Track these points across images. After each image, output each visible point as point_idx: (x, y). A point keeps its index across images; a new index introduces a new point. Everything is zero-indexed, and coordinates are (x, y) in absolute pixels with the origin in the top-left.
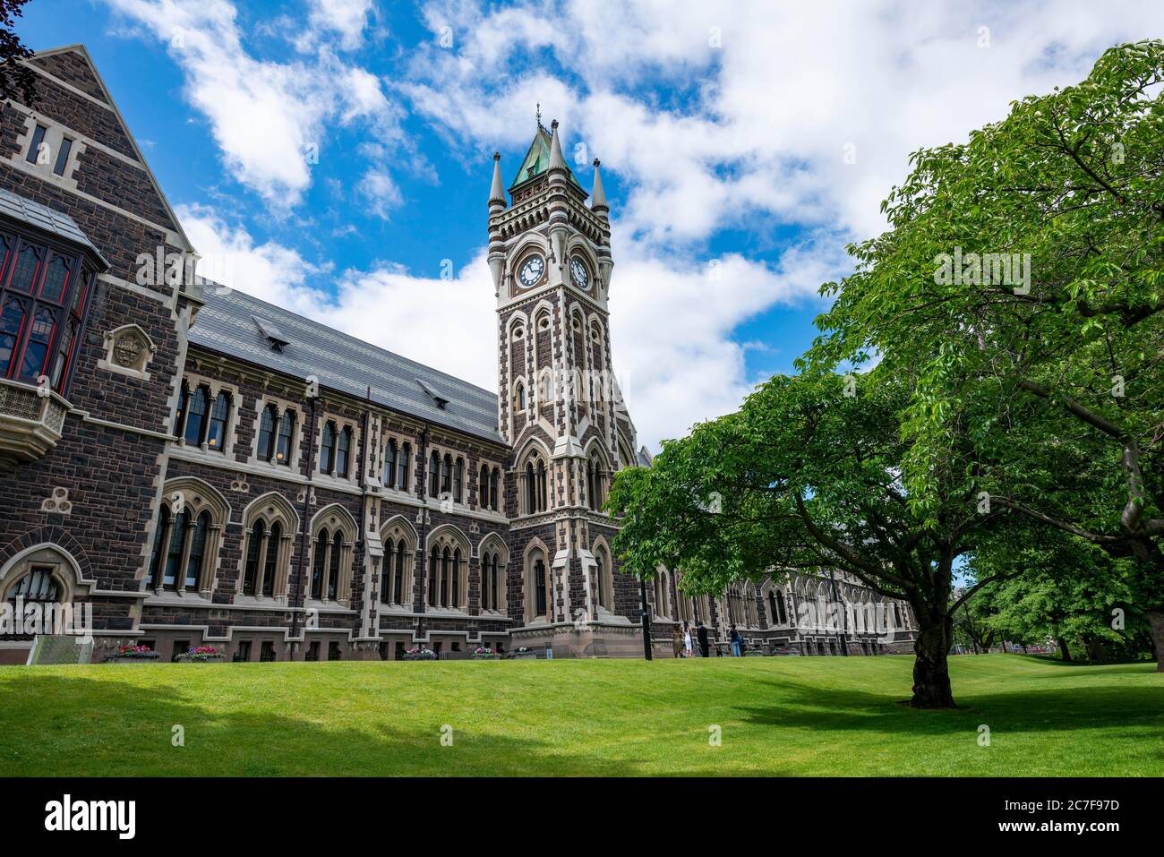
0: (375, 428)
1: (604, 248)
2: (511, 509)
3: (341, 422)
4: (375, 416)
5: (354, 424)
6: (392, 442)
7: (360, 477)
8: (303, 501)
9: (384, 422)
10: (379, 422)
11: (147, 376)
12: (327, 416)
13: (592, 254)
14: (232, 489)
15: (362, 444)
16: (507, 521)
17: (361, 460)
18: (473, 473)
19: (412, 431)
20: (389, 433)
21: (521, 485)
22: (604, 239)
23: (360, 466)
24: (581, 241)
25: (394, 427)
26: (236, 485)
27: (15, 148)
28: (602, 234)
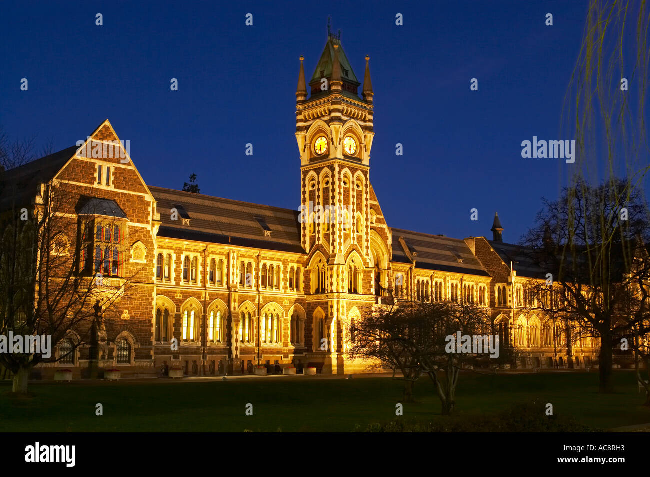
0: (234, 258)
1: (368, 124)
2: (307, 289)
3: (218, 258)
4: (234, 252)
5: (224, 258)
6: (243, 262)
7: (228, 283)
8: (204, 299)
10: (236, 255)
11: (145, 261)
12: (211, 256)
13: (359, 131)
14: (176, 298)
15: (228, 267)
16: (305, 297)
17: (228, 275)
18: (285, 272)
19: (252, 256)
20: (241, 259)
21: (313, 277)
22: (369, 117)
23: (228, 278)
24: (352, 125)
25: (244, 256)
27: (95, 179)
28: (367, 114)
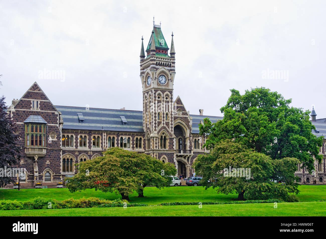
0: (104, 136)
1: (172, 68)
2: (144, 148)
3: (96, 136)
4: (104, 133)
5: (100, 136)
6: (110, 137)
7: (102, 147)
8: (89, 154)
9: (107, 134)
10: (105, 134)
11: (56, 140)
12: (93, 135)
13: (167, 72)
14: (76, 154)
15: (102, 140)
16: (144, 151)
17: (102, 143)
18: (133, 141)
19: (115, 134)
20: (108, 136)
21: (146, 142)
22: (172, 65)
23: (102, 145)
24: (163, 69)
25: (110, 134)
26: (76, 153)
27: (31, 107)
28: (171, 63)
